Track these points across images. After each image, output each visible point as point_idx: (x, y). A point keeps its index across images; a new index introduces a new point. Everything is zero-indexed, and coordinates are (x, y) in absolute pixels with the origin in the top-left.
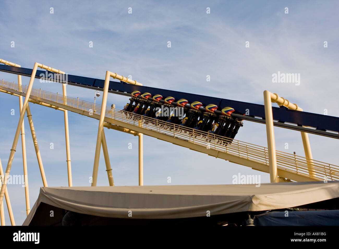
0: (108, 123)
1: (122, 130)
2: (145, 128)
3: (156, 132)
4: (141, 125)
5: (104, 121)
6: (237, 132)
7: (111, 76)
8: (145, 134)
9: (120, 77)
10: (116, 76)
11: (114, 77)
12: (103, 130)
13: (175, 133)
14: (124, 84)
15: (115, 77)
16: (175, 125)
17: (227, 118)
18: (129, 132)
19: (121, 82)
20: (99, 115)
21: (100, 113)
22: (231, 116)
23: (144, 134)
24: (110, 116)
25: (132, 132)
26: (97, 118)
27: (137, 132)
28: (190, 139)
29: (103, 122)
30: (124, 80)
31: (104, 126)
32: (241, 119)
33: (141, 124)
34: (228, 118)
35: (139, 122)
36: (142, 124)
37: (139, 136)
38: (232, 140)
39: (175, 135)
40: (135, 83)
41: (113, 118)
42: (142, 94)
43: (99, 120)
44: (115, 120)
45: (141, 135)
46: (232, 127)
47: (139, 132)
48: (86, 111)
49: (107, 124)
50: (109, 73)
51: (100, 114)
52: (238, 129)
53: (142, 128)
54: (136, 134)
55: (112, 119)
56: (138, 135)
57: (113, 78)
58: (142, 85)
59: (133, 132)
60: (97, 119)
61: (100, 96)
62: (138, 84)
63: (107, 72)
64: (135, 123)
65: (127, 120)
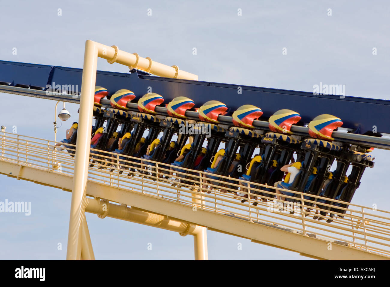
0: (98, 198)
1: (142, 221)
2: (213, 210)
3: (246, 220)
4: (200, 202)
5: (87, 195)
6: (359, 183)
7: (100, 55)
8: (213, 227)
9: (130, 58)
10: (116, 54)
11: (110, 59)
12: (85, 222)
13: (305, 222)
14: (141, 77)
15: (114, 58)
16: (305, 197)
17: (321, 144)
18: (163, 225)
19: (133, 71)
20: (71, 178)
21: (73, 171)
22: (333, 139)
23: (210, 228)
24: (102, 178)
25: (172, 223)
26: (63, 187)
27: (189, 223)
28: (354, 238)
29: (84, 198)
30: (140, 67)
31: (87, 210)
32: (364, 147)
33: (199, 197)
34: (325, 143)
35: (194, 194)
36: (203, 198)
37: (196, 236)
38: (346, 206)
39: (306, 228)
40: (176, 74)
41: (112, 185)
42: (198, 105)
43: (70, 191)
44: (120, 189)
45: (203, 231)
46: (342, 168)
47: (195, 224)
48: (31, 166)
49: (96, 201)
50: (95, 48)
51: (72, 175)
52: (361, 174)
53: (204, 211)
54: (184, 232)
55: (109, 187)
56: (192, 234)
57: (109, 62)
58: (195, 78)
59: (177, 224)
60: (65, 189)
61: (69, 118)
62: (185, 75)
63: (87, 43)
64: (181, 197)
65: (156, 189)
